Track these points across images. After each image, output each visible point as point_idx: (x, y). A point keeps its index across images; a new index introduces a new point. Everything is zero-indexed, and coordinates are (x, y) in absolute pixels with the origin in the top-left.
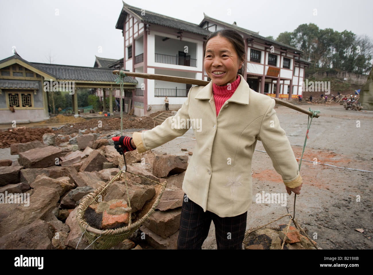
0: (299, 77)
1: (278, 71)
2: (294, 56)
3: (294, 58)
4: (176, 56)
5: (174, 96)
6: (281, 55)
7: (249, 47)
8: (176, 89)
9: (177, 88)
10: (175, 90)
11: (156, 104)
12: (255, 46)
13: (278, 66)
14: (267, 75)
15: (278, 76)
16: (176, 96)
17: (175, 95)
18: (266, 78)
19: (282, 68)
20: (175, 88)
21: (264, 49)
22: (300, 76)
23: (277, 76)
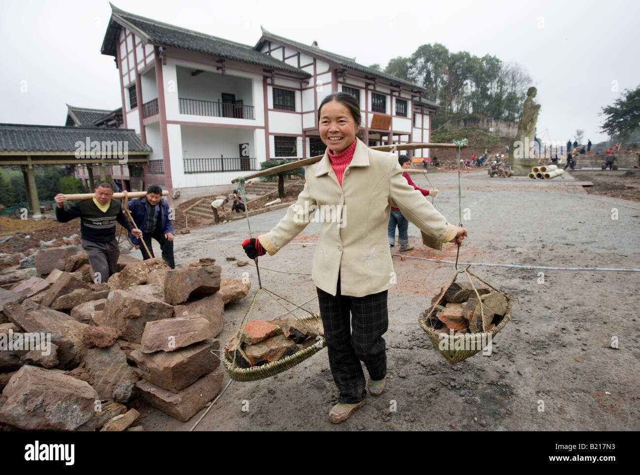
0: (422, 129)
1: (389, 121)
2: (413, 96)
3: (412, 100)
4: (217, 101)
5: (220, 171)
6: (392, 95)
7: (340, 83)
8: (222, 159)
9: (223, 157)
10: (220, 160)
11: (188, 186)
12: (349, 81)
13: (388, 112)
14: (371, 128)
15: (390, 129)
16: (223, 171)
17: (221, 169)
18: (370, 133)
19: (394, 116)
20: (220, 157)
21: (363, 85)
22: (424, 127)
23: (388, 129)
